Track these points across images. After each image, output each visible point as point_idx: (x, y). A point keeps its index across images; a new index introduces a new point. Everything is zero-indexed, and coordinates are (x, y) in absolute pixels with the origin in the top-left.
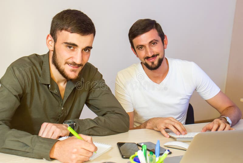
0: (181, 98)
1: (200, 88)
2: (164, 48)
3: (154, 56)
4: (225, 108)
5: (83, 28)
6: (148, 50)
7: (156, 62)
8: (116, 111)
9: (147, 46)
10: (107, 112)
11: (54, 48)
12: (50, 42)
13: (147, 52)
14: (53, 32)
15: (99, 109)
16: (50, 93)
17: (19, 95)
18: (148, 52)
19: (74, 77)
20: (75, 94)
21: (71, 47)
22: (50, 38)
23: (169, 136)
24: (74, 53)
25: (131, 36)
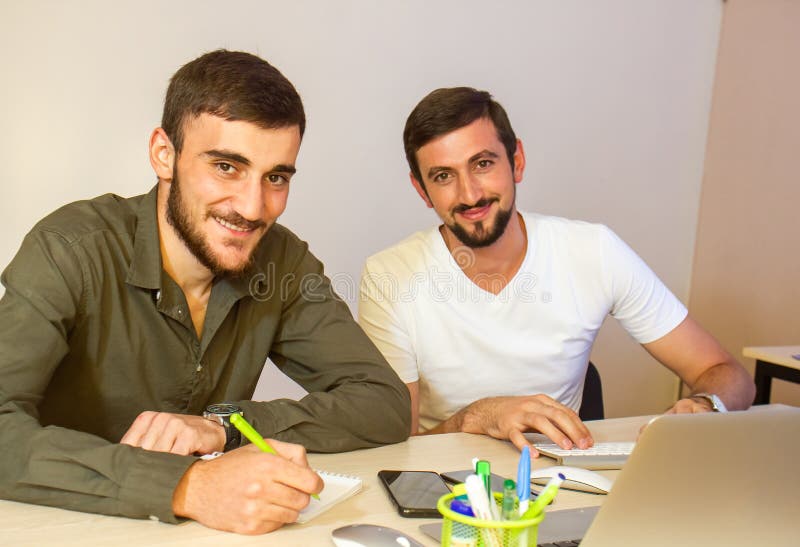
0: (568, 337)
1: (627, 306)
2: (515, 181)
3: (483, 204)
4: (704, 370)
5: (269, 105)
6: (466, 183)
7: (489, 224)
8: (370, 377)
9: (463, 172)
10: (340, 379)
11: (175, 171)
12: (162, 155)
13: (460, 190)
14: (173, 119)
15: (312, 371)
16: (160, 318)
17: (65, 321)
18: (465, 190)
19: (237, 264)
20: (238, 321)
21: (228, 166)
22: (162, 140)
23: (536, 454)
24: (236, 185)
25: (410, 138)
